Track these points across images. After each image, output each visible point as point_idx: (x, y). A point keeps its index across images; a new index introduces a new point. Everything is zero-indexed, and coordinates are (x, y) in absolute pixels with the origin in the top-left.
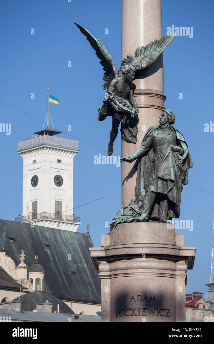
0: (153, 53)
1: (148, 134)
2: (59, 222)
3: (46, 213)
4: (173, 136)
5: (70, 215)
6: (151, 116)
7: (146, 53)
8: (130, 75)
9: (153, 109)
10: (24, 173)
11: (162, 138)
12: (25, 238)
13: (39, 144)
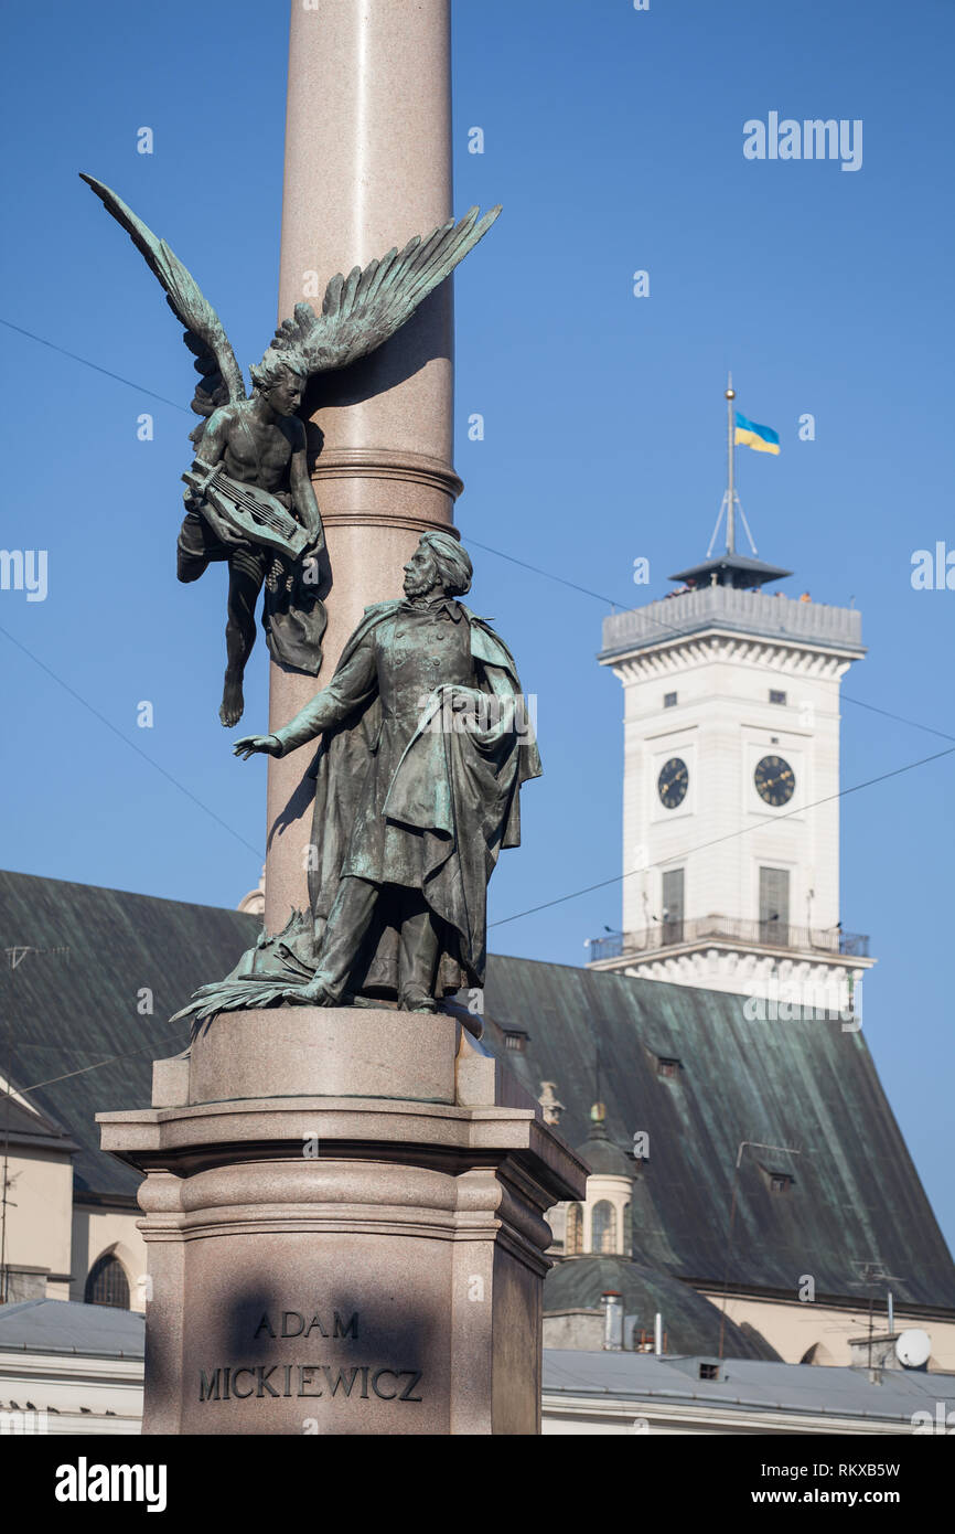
0: (391, 295)
1: (359, 636)
2: (779, 959)
3: (722, 917)
4: (457, 645)
5: (825, 929)
6: (383, 563)
7: (362, 300)
8: (281, 389)
9: (393, 530)
10: (629, 747)
11: (408, 655)
12: (572, 1027)
13: (689, 623)
